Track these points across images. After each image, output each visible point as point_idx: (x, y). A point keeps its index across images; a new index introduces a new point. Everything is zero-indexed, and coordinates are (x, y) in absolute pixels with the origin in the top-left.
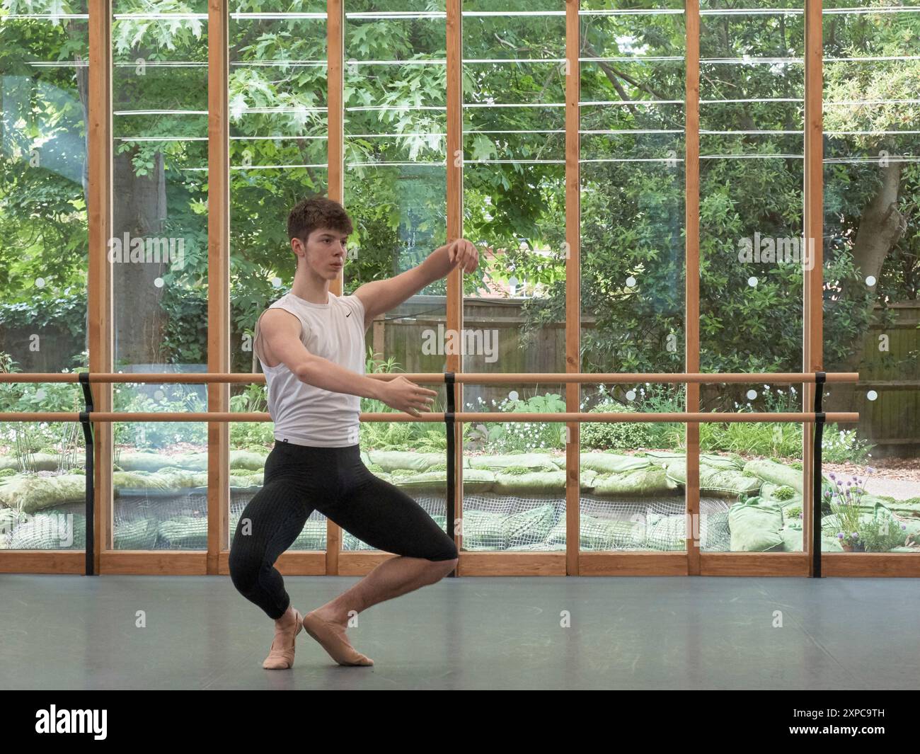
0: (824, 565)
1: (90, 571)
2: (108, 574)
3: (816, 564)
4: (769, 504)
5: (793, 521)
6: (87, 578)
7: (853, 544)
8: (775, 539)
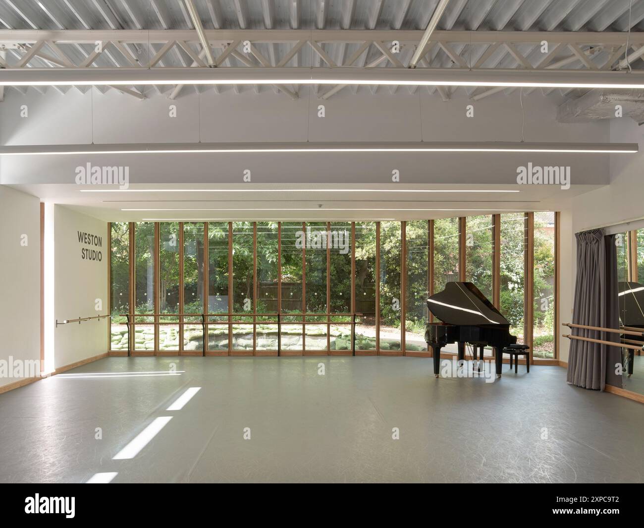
0: (355, 353)
1: (204, 356)
2: (208, 356)
3: (354, 353)
4: (344, 338)
5: (349, 342)
6: (203, 357)
7: (361, 348)
8: (345, 346)
